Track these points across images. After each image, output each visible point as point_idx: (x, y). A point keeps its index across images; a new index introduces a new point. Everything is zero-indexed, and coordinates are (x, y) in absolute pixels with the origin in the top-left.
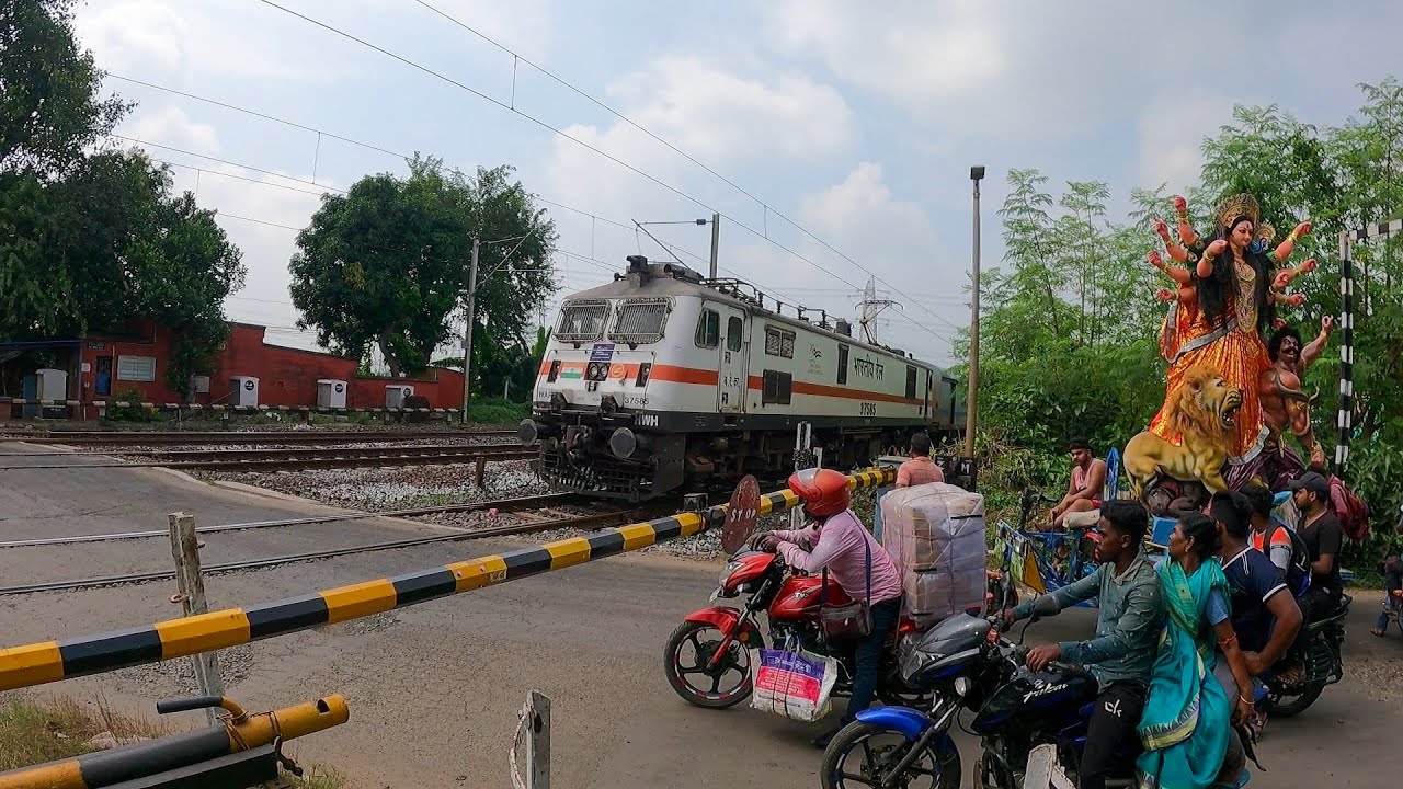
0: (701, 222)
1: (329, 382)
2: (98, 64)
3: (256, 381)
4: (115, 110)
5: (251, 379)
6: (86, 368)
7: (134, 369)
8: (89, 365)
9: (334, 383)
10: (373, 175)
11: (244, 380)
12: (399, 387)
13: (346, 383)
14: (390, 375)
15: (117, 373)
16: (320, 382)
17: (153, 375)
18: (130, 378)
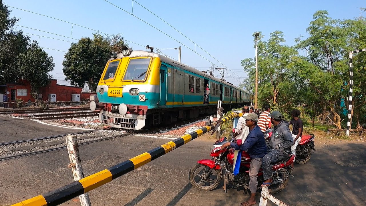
0: (176, 49)
1: (75, 94)
2: (9, 9)
3: (55, 95)
4: (14, 21)
5: (54, 94)
6: (8, 93)
7: (22, 93)
9: (76, 95)
10: (84, 37)
11: (52, 95)
12: (94, 95)
13: (79, 95)
14: (91, 92)
15: (17, 94)
16: (72, 94)
17: (27, 94)
18: (21, 95)
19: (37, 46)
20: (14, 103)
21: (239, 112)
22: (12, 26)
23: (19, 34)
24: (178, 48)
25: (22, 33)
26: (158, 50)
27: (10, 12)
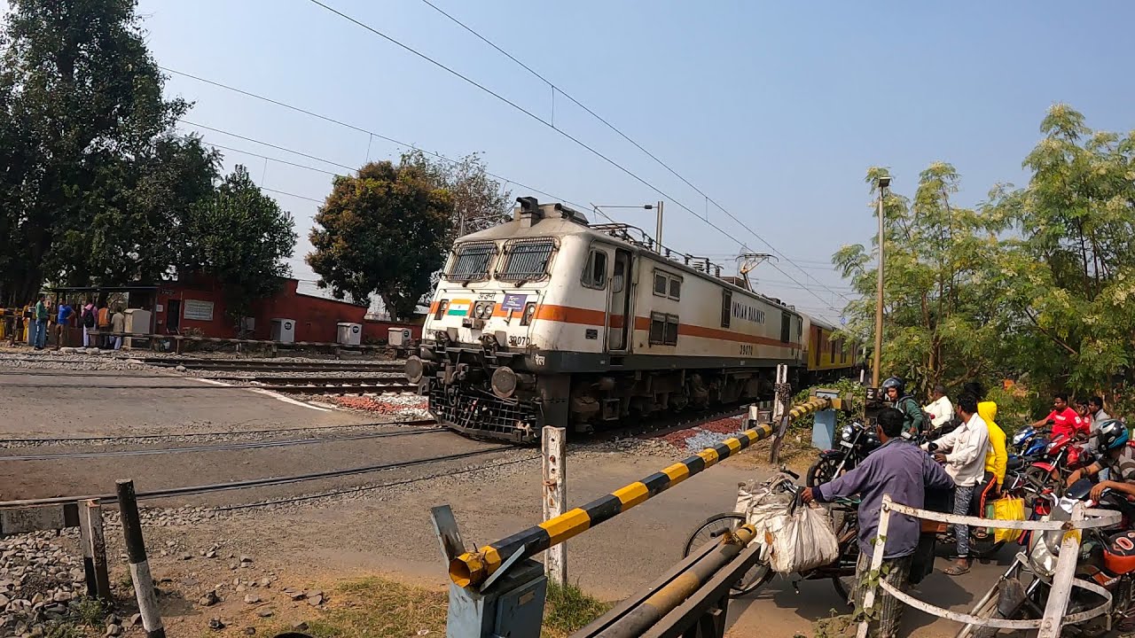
0: (648, 207)
1: (347, 324)
3: (293, 322)
4: (179, 107)
5: (290, 321)
6: (160, 308)
7: (197, 310)
8: (162, 306)
9: (352, 325)
11: (284, 322)
12: (400, 329)
13: (360, 326)
14: (390, 320)
15: (183, 313)
16: (339, 324)
17: (211, 315)
18: (193, 317)
19: (245, 182)
20: (181, 340)
21: (829, 395)
22: (173, 122)
23: (191, 143)
24: (655, 205)
25: (198, 141)
26: (596, 208)
27: (165, 82)
